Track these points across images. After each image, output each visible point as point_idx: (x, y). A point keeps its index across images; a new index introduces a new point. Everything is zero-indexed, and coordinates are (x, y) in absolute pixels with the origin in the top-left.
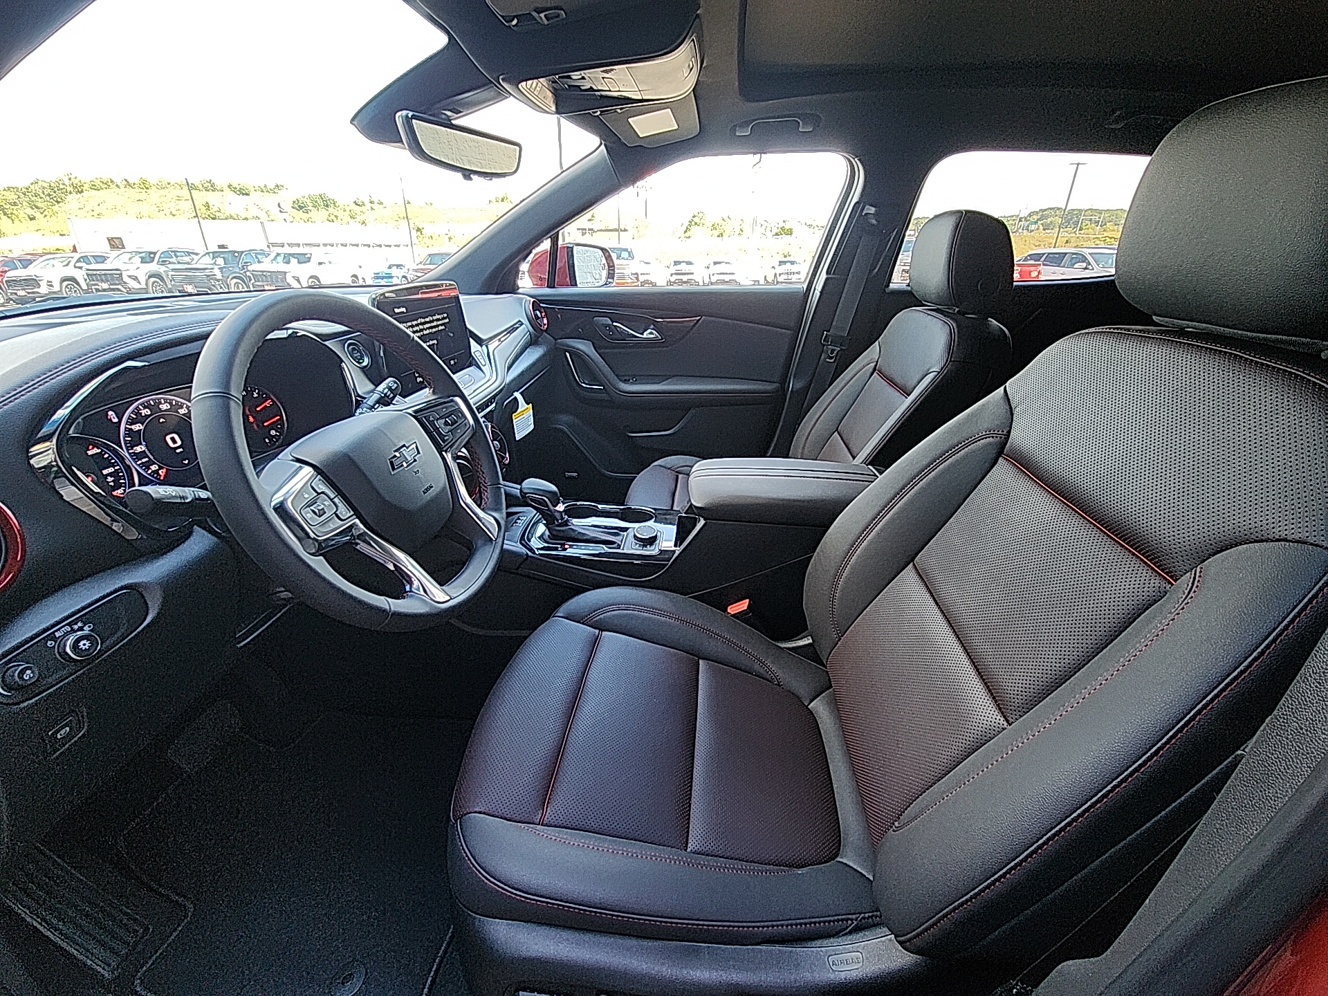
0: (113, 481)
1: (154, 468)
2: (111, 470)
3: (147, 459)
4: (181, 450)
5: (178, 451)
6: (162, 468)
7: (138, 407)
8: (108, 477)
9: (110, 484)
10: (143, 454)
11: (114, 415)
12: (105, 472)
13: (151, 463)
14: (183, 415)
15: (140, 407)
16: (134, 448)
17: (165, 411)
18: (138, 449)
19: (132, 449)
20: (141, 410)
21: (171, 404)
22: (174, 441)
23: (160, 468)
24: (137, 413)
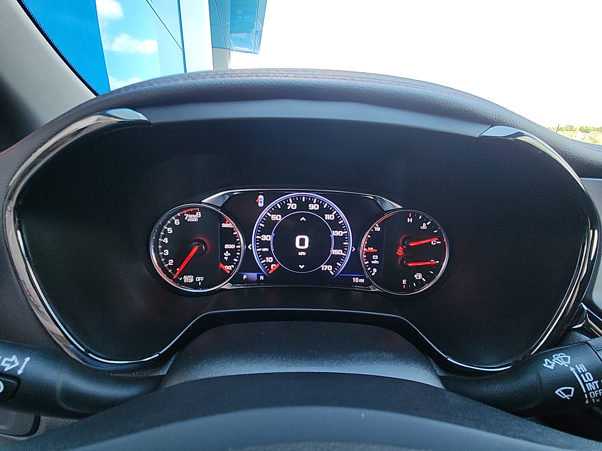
0: (228, 256)
1: (269, 259)
2: (232, 246)
3: (267, 250)
4: (304, 254)
5: (300, 254)
6: (276, 263)
7: (288, 199)
8: (227, 252)
9: (225, 258)
10: (266, 244)
11: (263, 201)
12: (227, 246)
13: (269, 254)
14: (326, 221)
15: (290, 200)
17: (313, 211)
18: (265, 238)
19: (260, 235)
20: (289, 202)
21: (321, 206)
22: (302, 242)
23: (274, 262)
24: (284, 205)
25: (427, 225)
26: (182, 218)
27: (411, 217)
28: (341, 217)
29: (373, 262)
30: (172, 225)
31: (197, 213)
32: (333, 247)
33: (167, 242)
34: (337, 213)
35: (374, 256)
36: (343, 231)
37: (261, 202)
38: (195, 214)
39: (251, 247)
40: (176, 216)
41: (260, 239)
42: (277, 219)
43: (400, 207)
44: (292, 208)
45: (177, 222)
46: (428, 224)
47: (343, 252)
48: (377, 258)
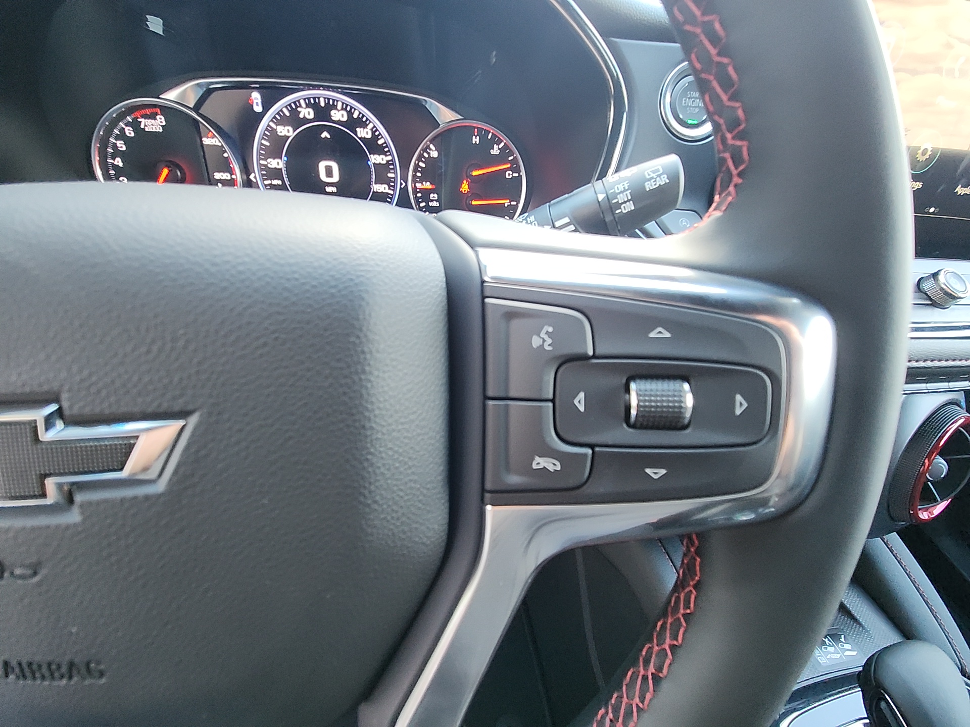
2: (226, 176)
3: (279, 182)
4: (334, 190)
5: (329, 189)
7: (299, 101)
8: (220, 185)
10: (276, 173)
11: (259, 102)
12: (218, 176)
14: (360, 139)
15: (302, 102)
16: (269, 160)
17: (339, 122)
18: (274, 163)
19: (266, 160)
20: (301, 106)
21: (350, 114)
22: (329, 172)
24: (294, 110)
25: (499, 149)
26: (135, 125)
27: (477, 135)
28: (380, 134)
29: (431, 204)
30: (122, 136)
31: (158, 117)
32: (374, 180)
33: (121, 164)
34: (374, 127)
35: (432, 195)
36: (386, 156)
37: (257, 104)
38: (155, 119)
39: (255, 177)
40: (125, 121)
41: (266, 166)
42: (288, 135)
43: (461, 117)
44: (308, 117)
45: (130, 132)
46: (501, 146)
47: (389, 189)
48: (436, 199)
